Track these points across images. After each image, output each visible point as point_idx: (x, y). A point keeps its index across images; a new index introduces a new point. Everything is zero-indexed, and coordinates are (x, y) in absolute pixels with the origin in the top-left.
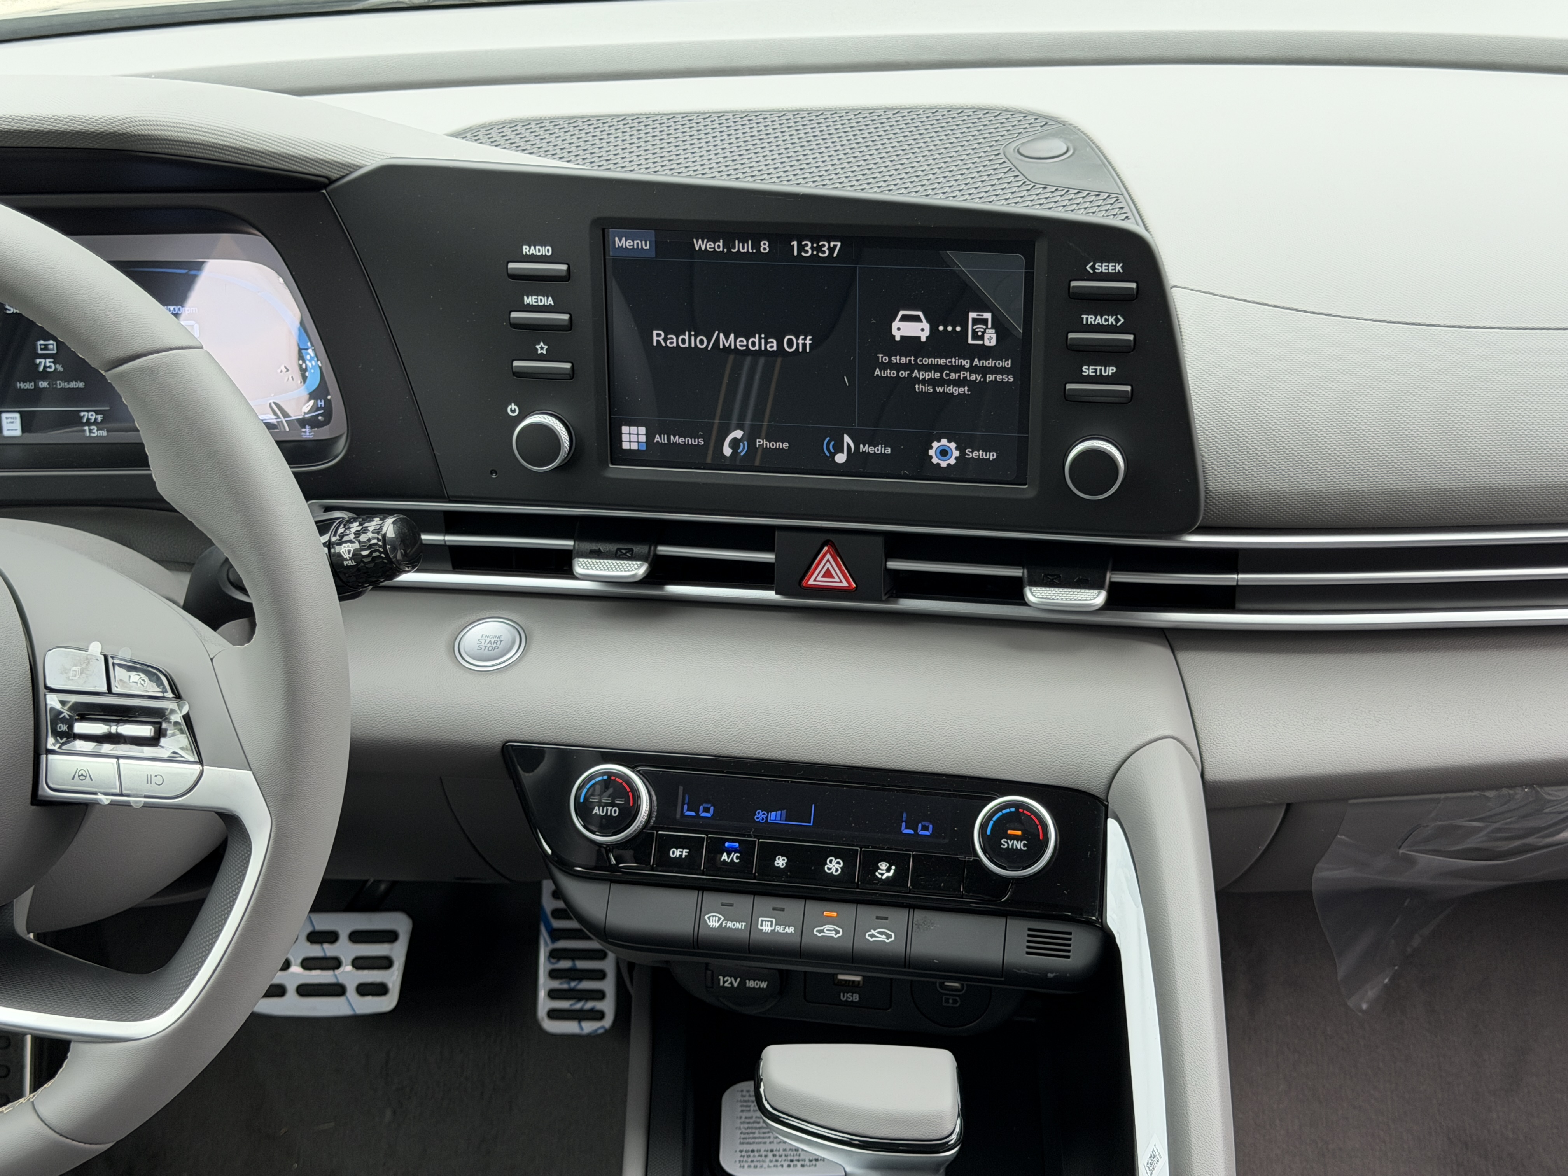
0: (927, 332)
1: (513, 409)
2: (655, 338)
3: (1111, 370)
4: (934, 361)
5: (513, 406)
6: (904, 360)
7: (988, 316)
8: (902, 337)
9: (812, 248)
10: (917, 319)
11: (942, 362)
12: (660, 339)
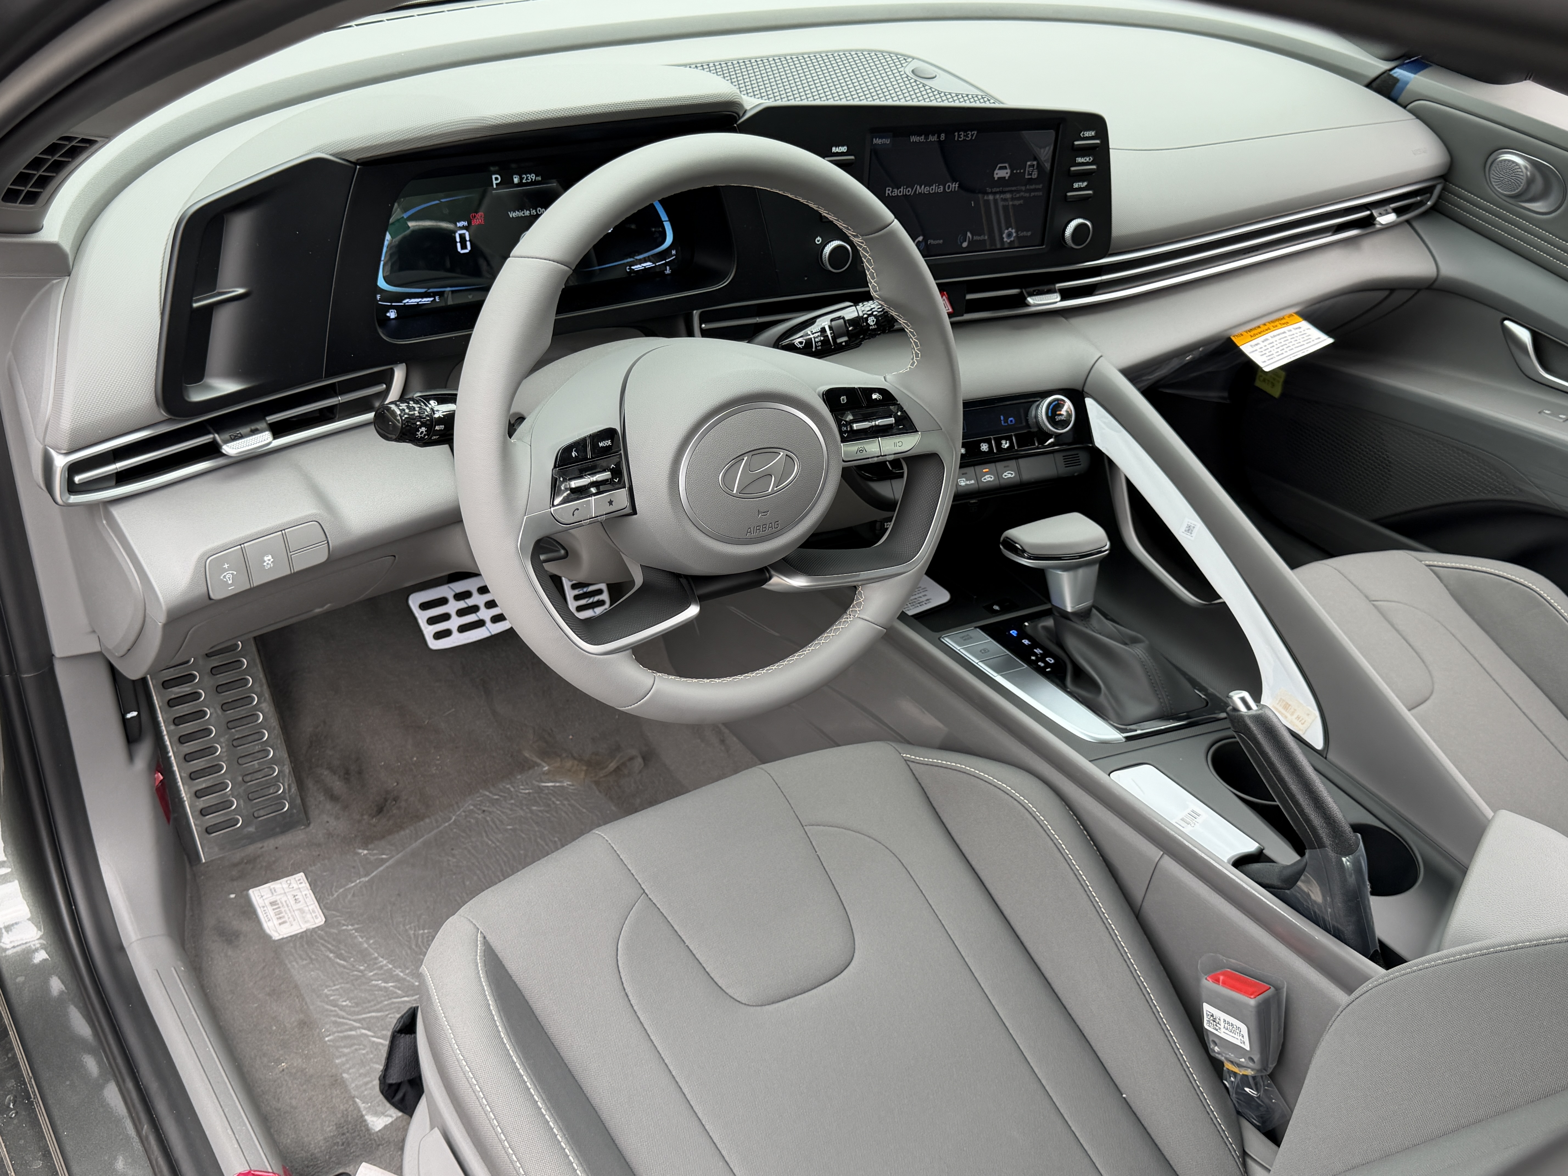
0: (1009, 175)
1: (819, 240)
2: (887, 192)
3: (1085, 184)
4: (1009, 189)
5: (819, 238)
6: (998, 190)
7: (1035, 163)
8: (998, 178)
9: (964, 136)
10: (1005, 168)
11: (1014, 188)
12: (890, 192)
